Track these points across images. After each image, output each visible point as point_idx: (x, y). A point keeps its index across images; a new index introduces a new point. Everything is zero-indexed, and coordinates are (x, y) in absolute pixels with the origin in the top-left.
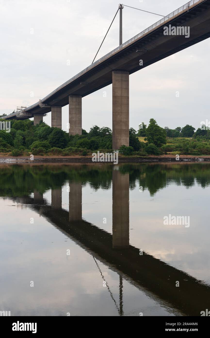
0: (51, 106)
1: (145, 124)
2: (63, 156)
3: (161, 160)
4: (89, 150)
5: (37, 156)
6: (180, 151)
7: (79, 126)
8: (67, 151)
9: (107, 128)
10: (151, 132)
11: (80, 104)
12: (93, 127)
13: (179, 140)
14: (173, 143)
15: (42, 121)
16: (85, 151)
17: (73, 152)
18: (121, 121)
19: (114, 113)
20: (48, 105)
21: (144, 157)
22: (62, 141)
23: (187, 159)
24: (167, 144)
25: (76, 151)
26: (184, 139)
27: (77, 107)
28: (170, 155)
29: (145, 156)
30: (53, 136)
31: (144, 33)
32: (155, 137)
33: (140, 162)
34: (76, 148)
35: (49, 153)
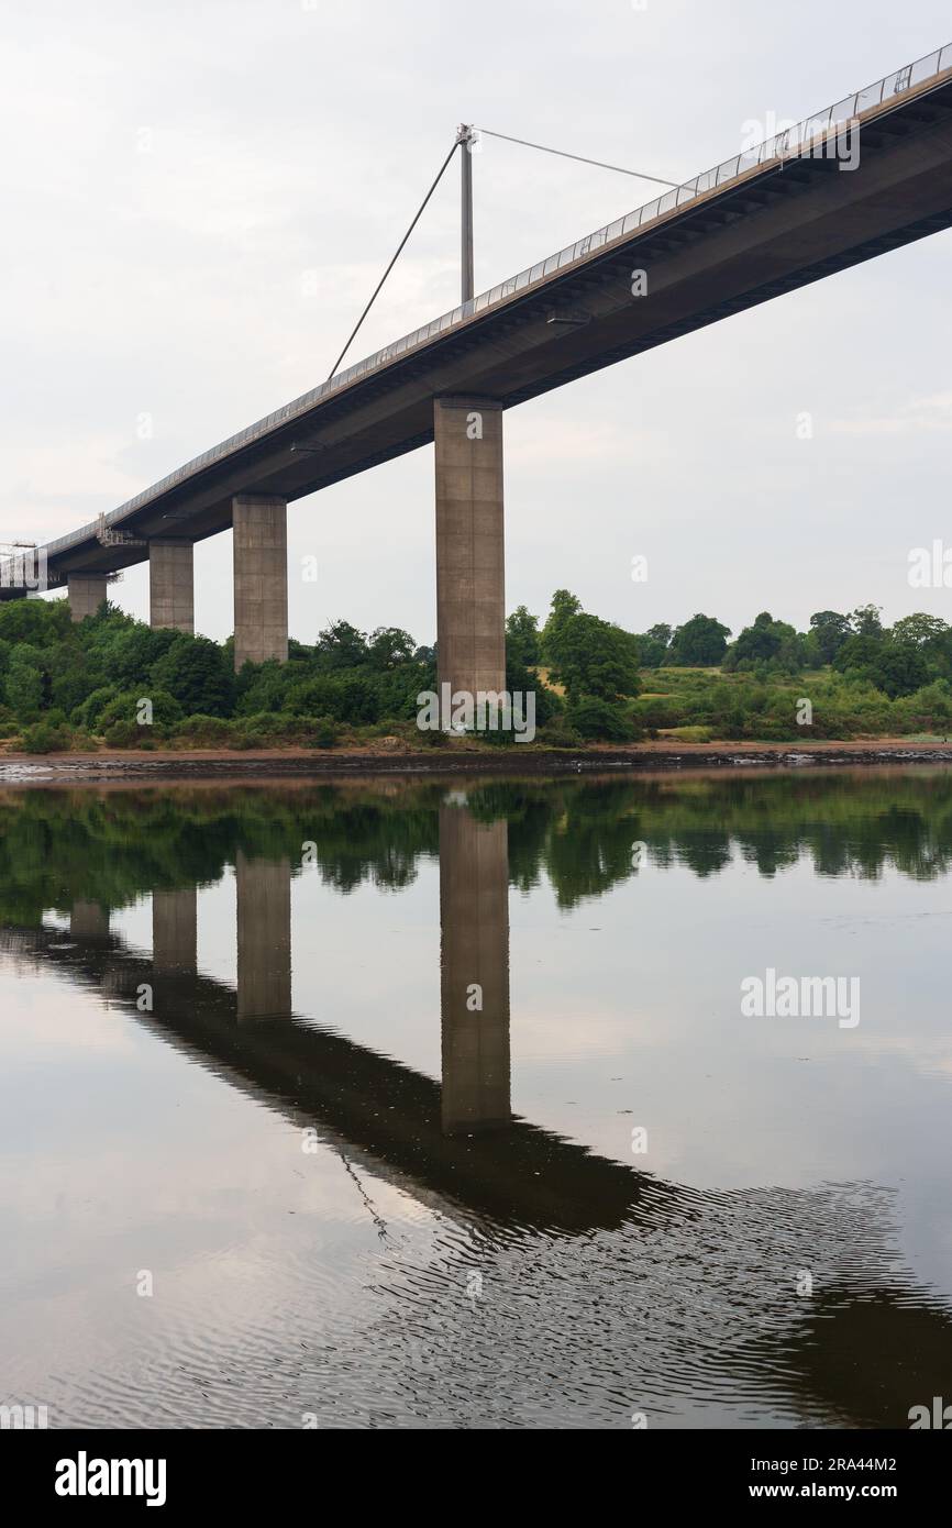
0: (150, 538)
1: (531, 612)
2: (236, 749)
3: (640, 761)
4: (344, 725)
5: (128, 752)
6: (708, 724)
7: (276, 626)
8: (255, 731)
9: (394, 630)
10: (577, 648)
11: (278, 530)
12: (329, 629)
13: (681, 679)
14: (660, 690)
15: (106, 603)
16: (329, 727)
17: (278, 733)
18: (473, 604)
19: (443, 572)
20: (137, 535)
21: (574, 753)
22: (213, 687)
23: (743, 755)
24: (644, 696)
25: (291, 729)
26: (699, 675)
27: (269, 543)
28: (672, 741)
29: (575, 746)
30: (177, 669)
31: (586, 251)
32: (594, 669)
33: (558, 773)
34: (287, 717)
35: (179, 739)
